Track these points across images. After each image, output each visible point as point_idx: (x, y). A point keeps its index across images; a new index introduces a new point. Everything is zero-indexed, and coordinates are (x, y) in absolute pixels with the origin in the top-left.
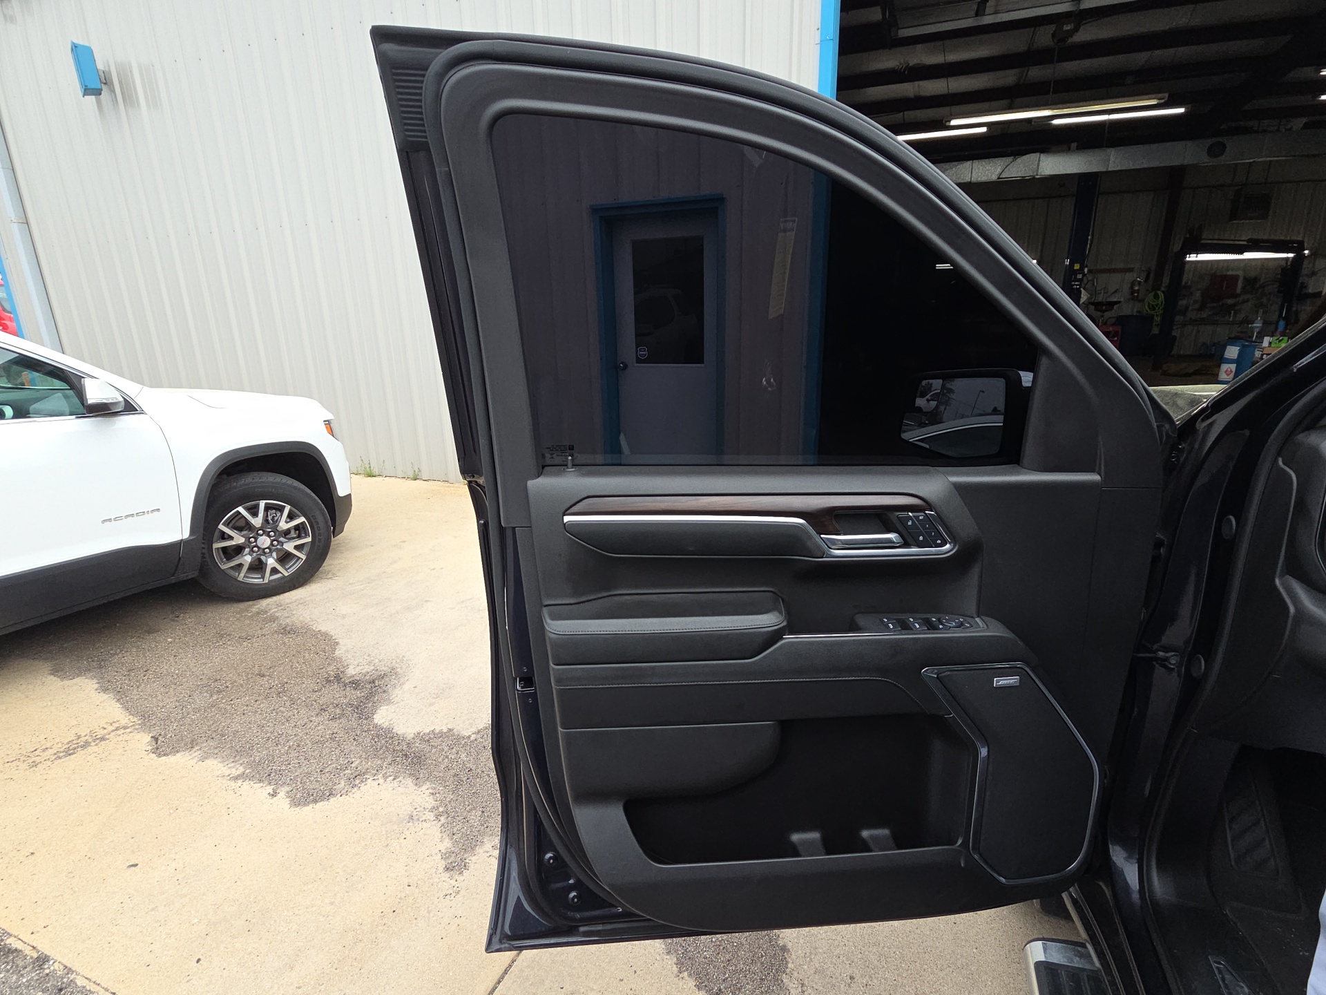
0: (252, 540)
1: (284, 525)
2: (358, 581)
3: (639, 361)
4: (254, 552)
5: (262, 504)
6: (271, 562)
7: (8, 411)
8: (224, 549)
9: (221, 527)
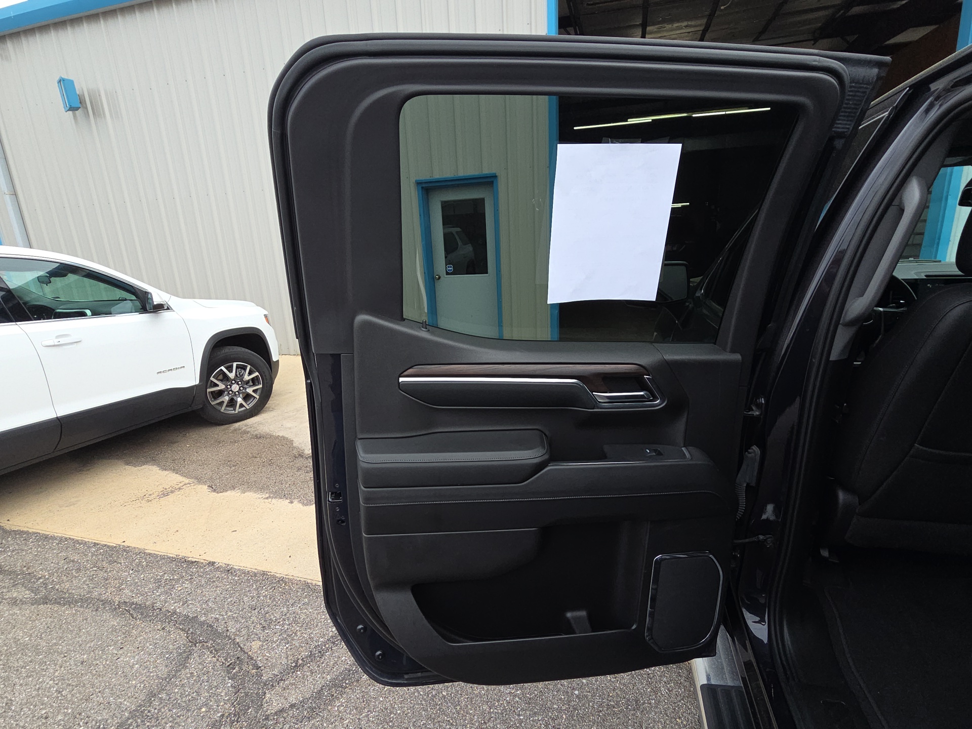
0: (229, 387)
1: (247, 377)
2: (290, 411)
3: (447, 274)
4: (230, 394)
5: (235, 364)
6: (240, 400)
7: (88, 312)
8: (212, 393)
9: (212, 379)
